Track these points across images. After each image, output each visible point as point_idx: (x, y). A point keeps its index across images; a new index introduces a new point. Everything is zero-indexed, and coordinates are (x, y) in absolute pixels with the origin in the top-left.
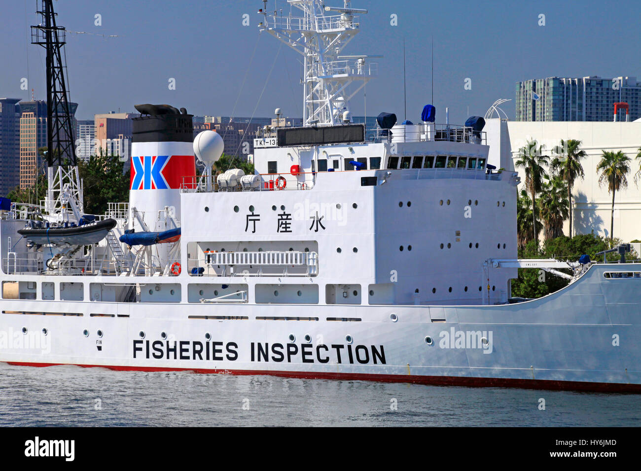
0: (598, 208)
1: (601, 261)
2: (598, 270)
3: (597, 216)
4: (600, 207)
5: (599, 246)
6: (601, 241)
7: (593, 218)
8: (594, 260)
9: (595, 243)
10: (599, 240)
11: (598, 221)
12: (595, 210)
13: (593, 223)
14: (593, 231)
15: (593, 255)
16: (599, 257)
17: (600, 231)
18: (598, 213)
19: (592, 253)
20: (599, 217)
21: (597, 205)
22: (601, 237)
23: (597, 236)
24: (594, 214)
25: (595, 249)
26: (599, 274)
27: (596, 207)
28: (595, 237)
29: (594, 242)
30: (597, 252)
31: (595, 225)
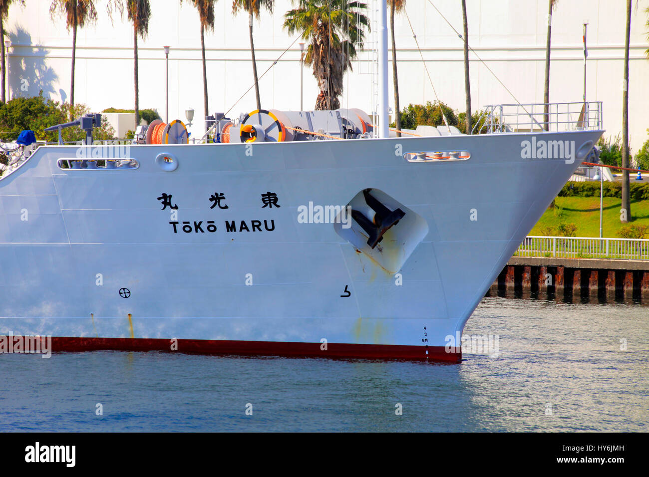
0: (49, 55)
1: (55, 141)
2: (48, 155)
3: (48, 67)
4: (53, 53)
5: (52, 116)
6: (55, 109)
7: (40, 70)
8: (43, 139)
9: (46, 112)
10: (51, 108)
11: (50, 75)
12: (44, 58)
13: (41, 79)
14: (41, 92)
15: (41, 130)
16: (52, 134)
17: (53, 92)
18: (49, 63)
19: (41, 128)
20: (51, 70)
21: (47, 49)
22: (54, 102)
23: (49, 100)
24: (43, 64)
25: (46, 121)
26: (50, 161)
27: (47, 52)
28: (45, 102)
29: (43, 111)
30: (49, 125)
31: (45, 83)
